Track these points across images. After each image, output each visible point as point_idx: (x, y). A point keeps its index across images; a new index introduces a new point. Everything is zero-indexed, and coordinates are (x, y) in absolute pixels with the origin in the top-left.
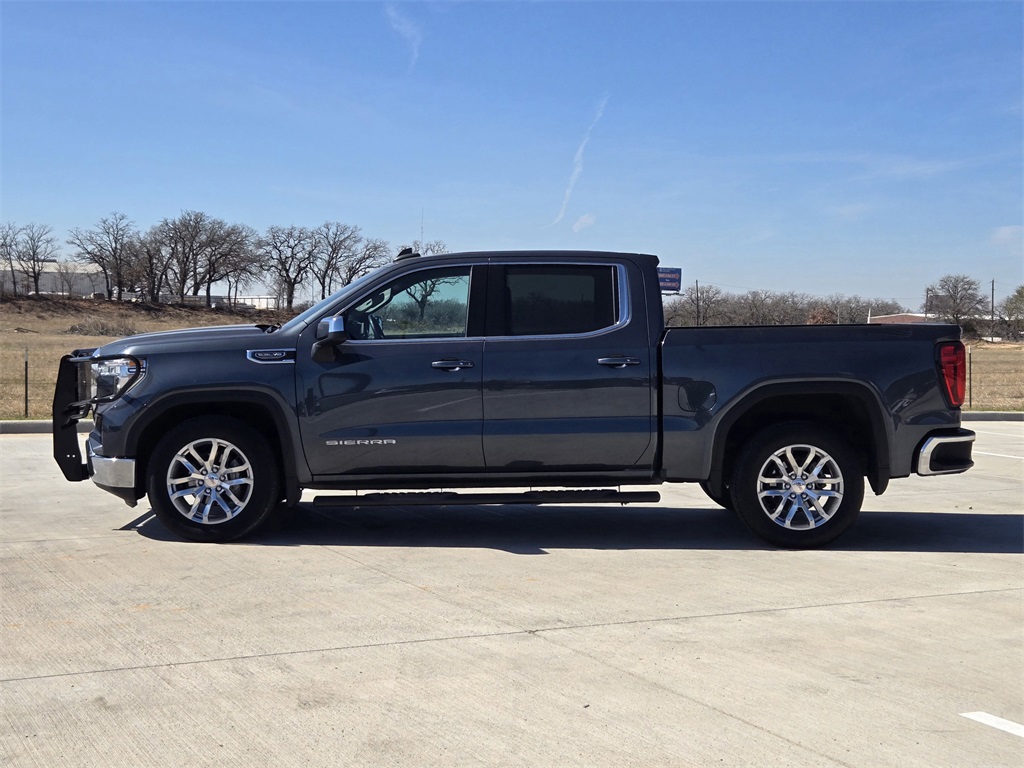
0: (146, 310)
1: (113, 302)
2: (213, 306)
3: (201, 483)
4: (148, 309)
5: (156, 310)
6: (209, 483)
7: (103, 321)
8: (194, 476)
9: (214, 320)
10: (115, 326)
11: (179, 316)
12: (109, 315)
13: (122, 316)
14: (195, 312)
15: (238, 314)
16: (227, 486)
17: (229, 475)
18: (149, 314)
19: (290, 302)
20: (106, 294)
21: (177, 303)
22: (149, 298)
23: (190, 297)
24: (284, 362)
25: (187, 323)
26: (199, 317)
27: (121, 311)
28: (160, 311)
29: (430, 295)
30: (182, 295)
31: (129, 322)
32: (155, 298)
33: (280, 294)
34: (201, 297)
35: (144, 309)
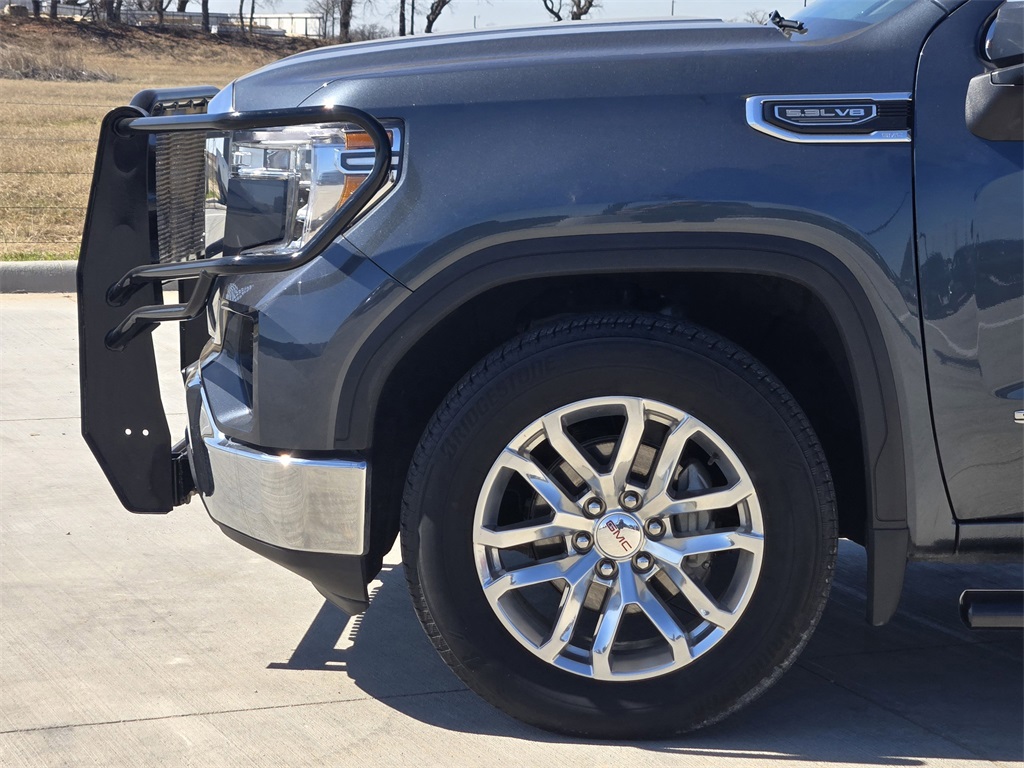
0: (99, 35)
1: (42, 22)
2: (214, 30)
3: (583, 544)
4: (104, 35)
5: (117, 35)
6: (609, 544)
7: (29, 54)
8: (562, 520)
9: (215, 54)
10: (49, 62)
11: (156, 48)
12: (37, 43)
13: (59, 45)
14: (182, 40)
15: (256, 45)
16: (669, 555)
17: (675, 519)
18: (104, 43)
19: (345, 25)
20: (30, 8)
21: (152, 25)
22: (104, 15)
23: (173, 14)
24: (874, 138)
25: (171, 58)
26: (190, 50)
27: (57, 37)
28: (123, 37)
29: (586, 12)
30: (161, 11)
31: (72, 55)
32: (114, 16)
33: (327, 12)
34: (191, 16)
35: (95, 34)
